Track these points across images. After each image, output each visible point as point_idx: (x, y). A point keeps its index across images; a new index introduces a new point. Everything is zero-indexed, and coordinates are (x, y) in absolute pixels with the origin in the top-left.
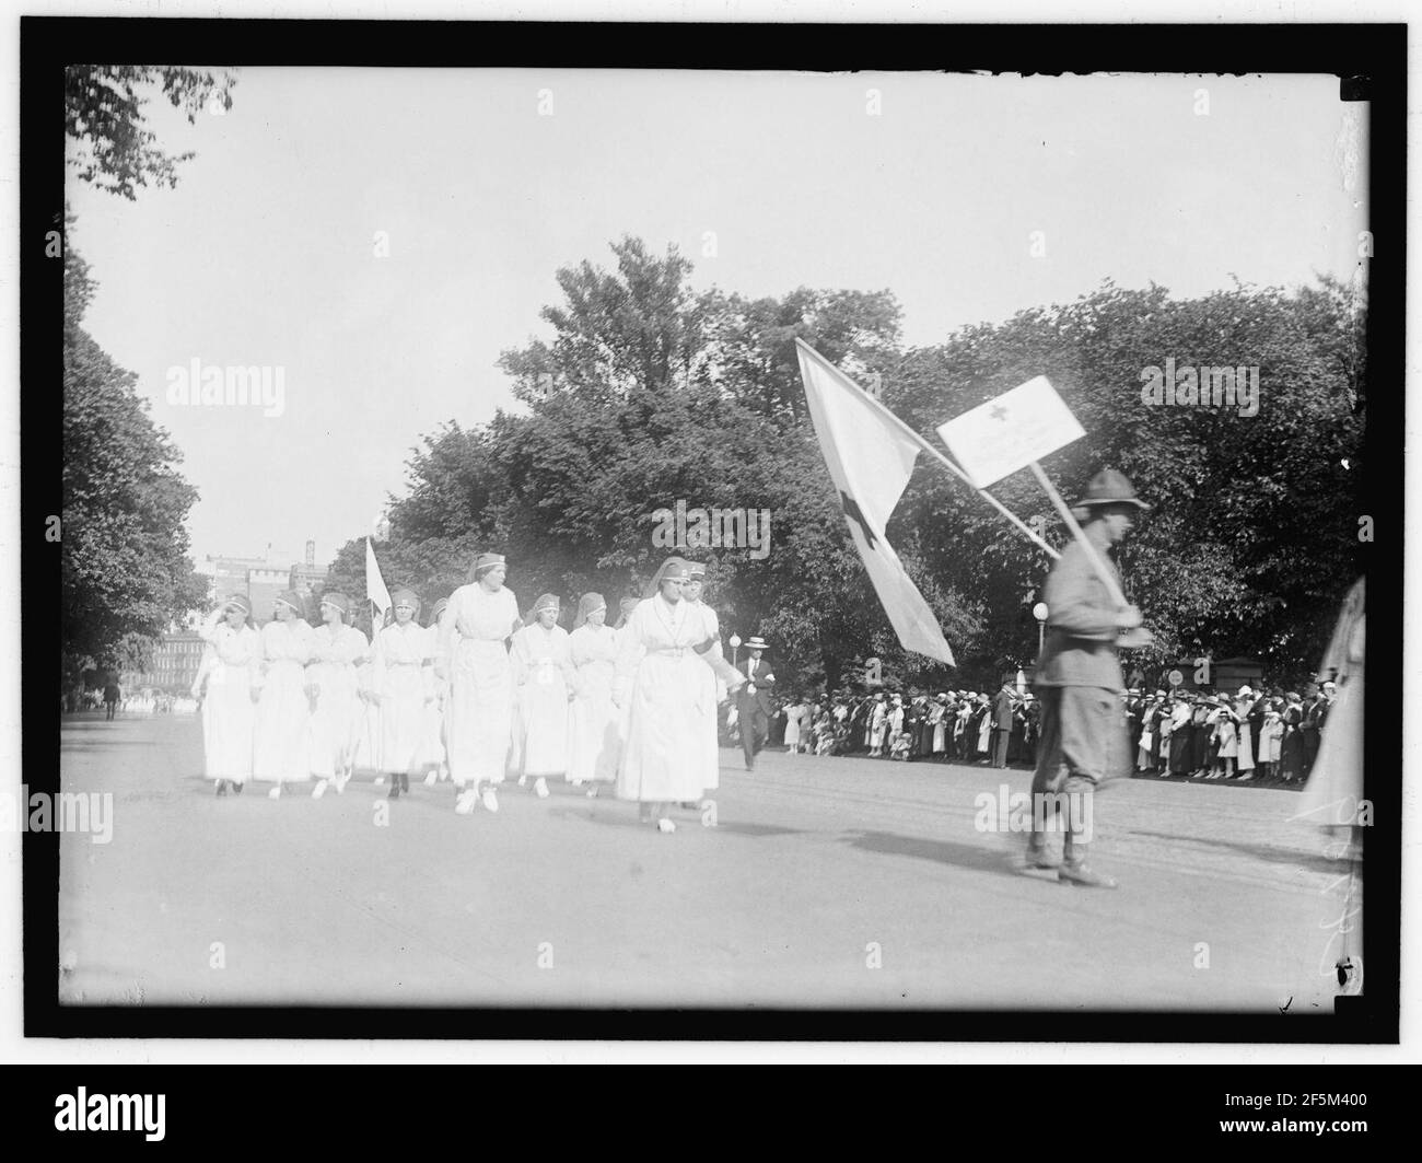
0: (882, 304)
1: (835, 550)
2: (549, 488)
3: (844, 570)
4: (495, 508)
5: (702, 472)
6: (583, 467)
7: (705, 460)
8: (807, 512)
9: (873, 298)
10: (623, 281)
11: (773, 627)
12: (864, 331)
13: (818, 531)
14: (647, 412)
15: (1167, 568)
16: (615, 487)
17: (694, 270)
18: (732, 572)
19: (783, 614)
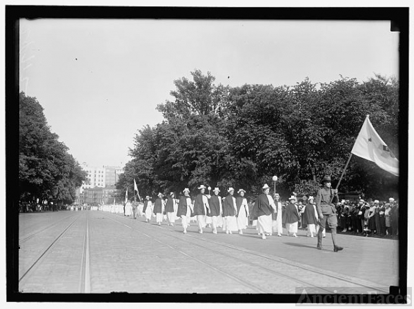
1: (238, 161)
3: (241, 167)
5: (202, 139)
7: (202, 135)
10: (195, 83)
11: (221, 184)
17: (215, 79)
18: (210, 168)
19: (223, 180)
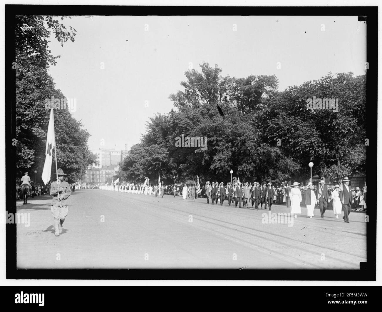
0: (273, 79)
1: (258, 147)
2: (182, 131)
3: (260, 152)
4: (169, 137)
5: (222, 127)
6: (191, 126)
7: (222, 123)
8: (250, 137)
9: (270, 77)
10: (203, 74)
11: (242, 168)
12: (268, 86)
13: (253, 142)
14: (208, 110)
15: (348, 151)
16: (199, 131)
17: (222, 71)
18: (230, 154)
19: (244, 164)
